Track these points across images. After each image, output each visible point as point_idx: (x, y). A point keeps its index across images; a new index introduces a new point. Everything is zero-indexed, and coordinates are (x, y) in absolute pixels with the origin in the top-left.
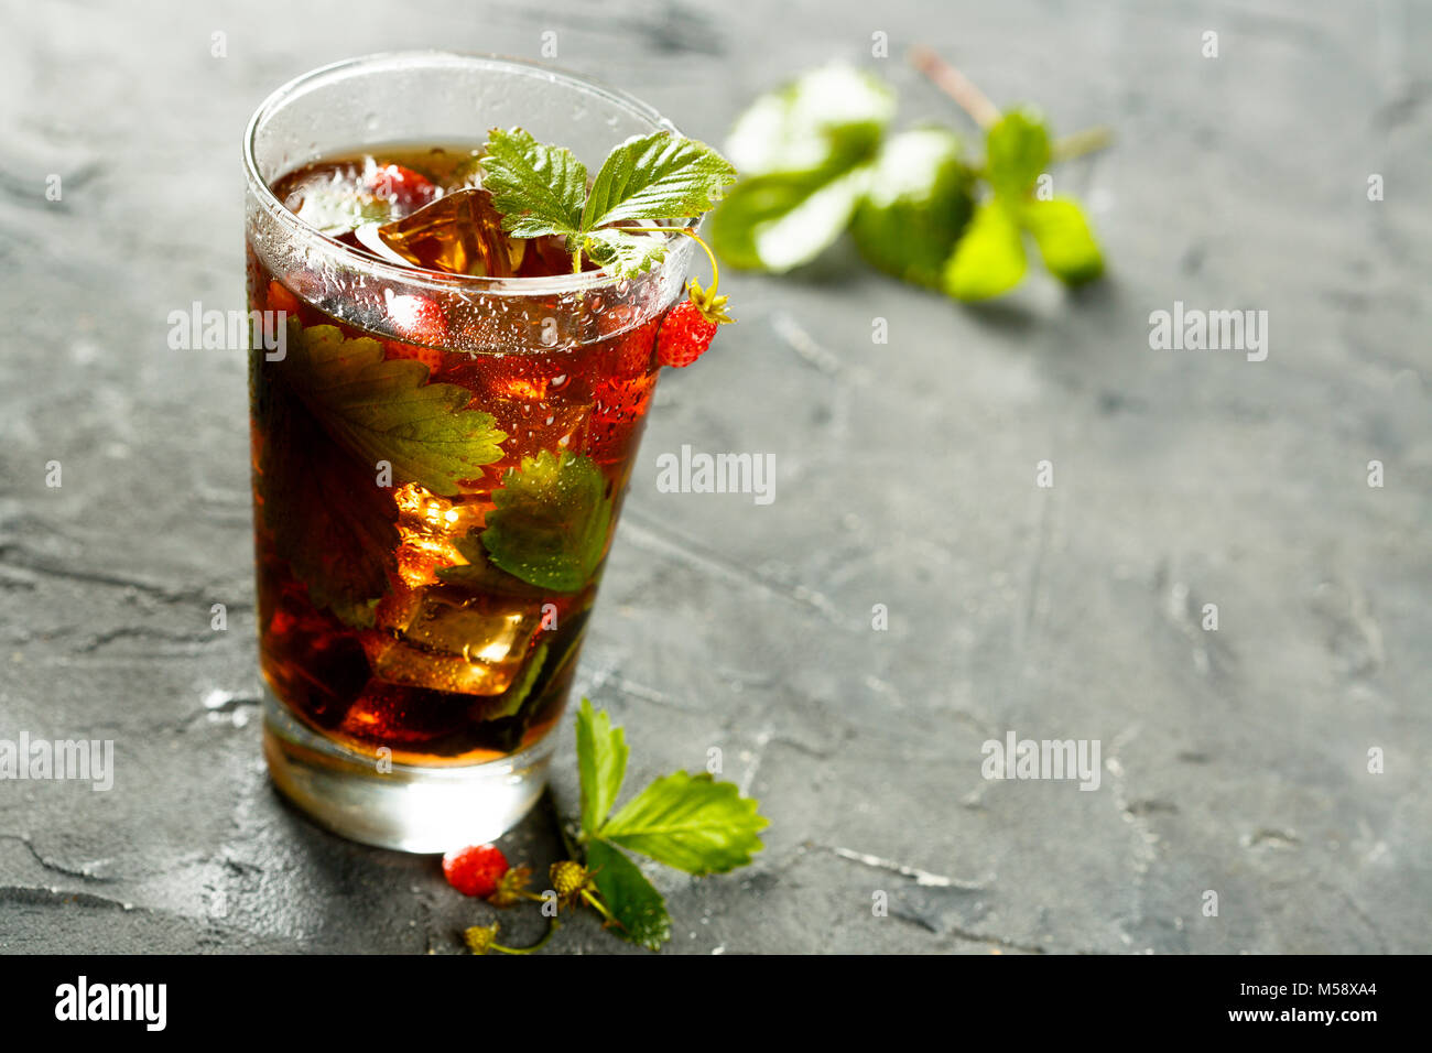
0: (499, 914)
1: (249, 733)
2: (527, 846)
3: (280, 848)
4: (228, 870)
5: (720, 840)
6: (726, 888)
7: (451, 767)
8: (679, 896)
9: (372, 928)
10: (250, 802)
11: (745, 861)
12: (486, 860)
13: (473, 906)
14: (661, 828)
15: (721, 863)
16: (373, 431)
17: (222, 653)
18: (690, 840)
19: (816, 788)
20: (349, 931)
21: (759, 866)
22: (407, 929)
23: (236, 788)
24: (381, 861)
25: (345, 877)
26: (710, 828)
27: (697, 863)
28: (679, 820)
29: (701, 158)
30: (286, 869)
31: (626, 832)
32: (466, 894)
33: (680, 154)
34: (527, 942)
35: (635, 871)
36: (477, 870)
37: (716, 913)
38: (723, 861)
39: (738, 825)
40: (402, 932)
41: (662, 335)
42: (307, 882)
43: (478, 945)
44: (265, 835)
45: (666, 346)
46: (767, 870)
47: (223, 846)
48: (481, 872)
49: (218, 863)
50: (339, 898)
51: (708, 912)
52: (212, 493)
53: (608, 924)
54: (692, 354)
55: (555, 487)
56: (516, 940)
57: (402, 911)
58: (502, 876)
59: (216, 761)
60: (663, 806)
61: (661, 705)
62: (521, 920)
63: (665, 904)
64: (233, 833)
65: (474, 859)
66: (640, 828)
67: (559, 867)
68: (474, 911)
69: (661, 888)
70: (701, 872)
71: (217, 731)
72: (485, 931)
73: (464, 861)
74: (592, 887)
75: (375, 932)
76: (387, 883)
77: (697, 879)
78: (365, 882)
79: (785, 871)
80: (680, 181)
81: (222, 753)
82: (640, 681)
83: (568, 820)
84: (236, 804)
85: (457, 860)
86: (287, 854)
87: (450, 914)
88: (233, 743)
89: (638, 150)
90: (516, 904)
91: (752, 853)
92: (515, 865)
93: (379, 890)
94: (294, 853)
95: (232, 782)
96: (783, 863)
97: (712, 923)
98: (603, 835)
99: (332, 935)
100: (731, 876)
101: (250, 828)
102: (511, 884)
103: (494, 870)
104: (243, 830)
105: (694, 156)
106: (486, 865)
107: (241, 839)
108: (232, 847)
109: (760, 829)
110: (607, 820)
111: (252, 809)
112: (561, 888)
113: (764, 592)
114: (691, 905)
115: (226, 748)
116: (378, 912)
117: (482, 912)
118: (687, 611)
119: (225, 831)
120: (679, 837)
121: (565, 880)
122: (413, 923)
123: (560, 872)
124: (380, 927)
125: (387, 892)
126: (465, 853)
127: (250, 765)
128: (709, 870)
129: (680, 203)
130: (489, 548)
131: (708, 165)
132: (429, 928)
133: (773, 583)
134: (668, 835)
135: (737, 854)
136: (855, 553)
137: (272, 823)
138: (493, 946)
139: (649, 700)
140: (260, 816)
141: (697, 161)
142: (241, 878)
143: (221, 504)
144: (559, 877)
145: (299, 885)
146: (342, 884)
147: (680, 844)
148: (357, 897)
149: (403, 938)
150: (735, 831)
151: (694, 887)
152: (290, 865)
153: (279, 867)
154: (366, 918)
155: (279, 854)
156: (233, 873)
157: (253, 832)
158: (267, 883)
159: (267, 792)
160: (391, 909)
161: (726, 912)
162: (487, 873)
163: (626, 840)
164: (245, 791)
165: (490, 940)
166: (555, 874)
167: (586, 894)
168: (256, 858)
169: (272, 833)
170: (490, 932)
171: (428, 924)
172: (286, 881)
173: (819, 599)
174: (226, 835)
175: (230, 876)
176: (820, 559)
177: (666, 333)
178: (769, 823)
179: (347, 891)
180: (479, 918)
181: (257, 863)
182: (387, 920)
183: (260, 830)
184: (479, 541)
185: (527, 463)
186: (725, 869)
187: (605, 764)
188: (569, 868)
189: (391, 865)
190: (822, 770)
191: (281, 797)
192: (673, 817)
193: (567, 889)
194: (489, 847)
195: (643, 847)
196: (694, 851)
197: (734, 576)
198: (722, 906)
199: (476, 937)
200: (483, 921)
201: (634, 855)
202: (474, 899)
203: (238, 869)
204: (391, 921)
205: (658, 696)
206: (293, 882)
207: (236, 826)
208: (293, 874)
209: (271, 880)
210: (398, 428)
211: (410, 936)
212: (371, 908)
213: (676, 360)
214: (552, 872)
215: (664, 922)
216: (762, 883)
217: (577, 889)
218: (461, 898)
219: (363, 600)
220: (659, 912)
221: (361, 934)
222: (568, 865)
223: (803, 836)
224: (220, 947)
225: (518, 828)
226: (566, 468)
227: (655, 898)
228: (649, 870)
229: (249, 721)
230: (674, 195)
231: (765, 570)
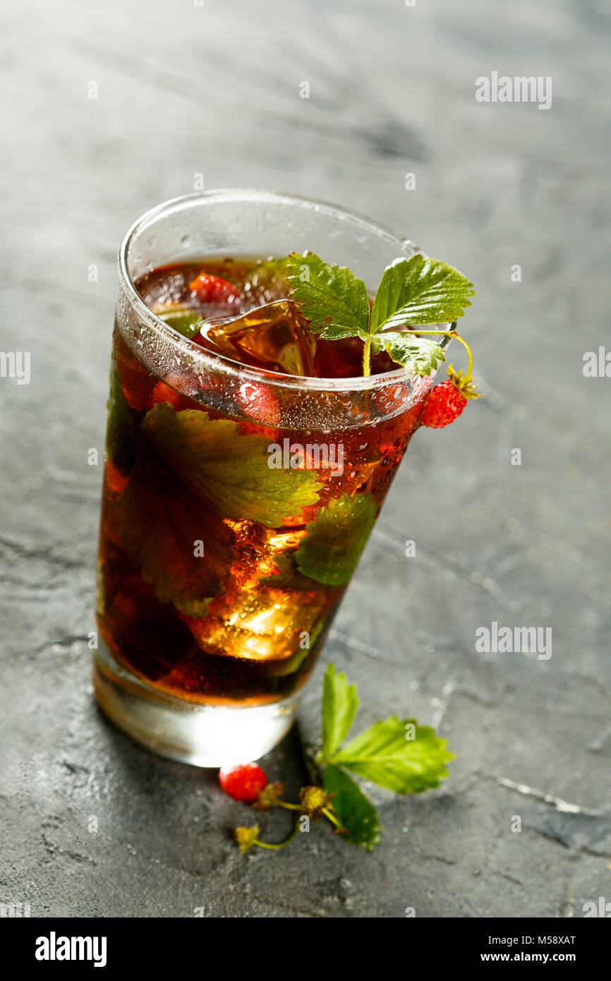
0: (259, 815)
1: (82, 662)
2: (278, 763)
3: (102, 754)
4: (64, 770)
5: (418, 769)
6: (420, 805)
8: (387, 807)
9: (167, 821)
10: (82, 717)
11: (435, 784)
12: (251, 776)
13: (241, 808)
14: (377, 758)
15: (418, 785)
17: (64, 598)
18: (397, 768)
19: (486, 730)
20: (151, 822)
21: (443, 789)
22: (192, 823)
23: (71, 705)
24: (174, 769)
25: (148, 780)
26: (413, 760)
27: (401, 784)
28: (390, 753)
30: (106, 771)
31: (352, 759)
32: (236, 798)
33: (434, 273)
34: (278, 838)
35: (355, 788)
36: (245, 783)
37: (413, 824)
38: (420, 783)
39: (432, 758)
40: (188, 826)
41: (427, 408)
42: (122, 782)
43: (244, 841)
44: (91, 743)
46: (450, 793)
47: (61, 750)
48: (247, 786)
49: (58, 763)
50: (144, 796)
51: (408, 822)
52: (60, 474)
53: (338, 831)
54: (451, 420)
56: (269, 837)
57: (189, 810)
58: (263, 788)
59: (58, 683)
60: (379, 742)
61: (377, 659)
62: (274, 821)
63: (378, 815)
64: (69, 740)
65: (243, 775)
66: (362, 757)
67: (307, 791)
68: (240, 812)
69: (376, 803)
70: (402, 792)
71: (59, 659)
72: (250, 831)
73: (236, 776)
74: (330, 806)
75: (169, 824)
76: (179, 786)
77: (401, 797)
78: (163, 784)
79: (463, 794)
81: (61, 677)
82: (362, 639)
83: (309, 745)
84: (71, 718)
85: (231, 775)
86: (107, 759)
87: (224, 814)
88: (71, 669)
89: (404, 268)
90: (270, 809)
91: (441, 778)
92: (272, 783)
93: (173, 792)
94: (113, 759)
95: (70, 700)
96: (462, 787)
97: (410, 830)
98: (335, 760)
99: (139, 825)
100: (425, 795)
101: (81, 737)
102: (269, 794)
103: (257, 784)
104: (75, 740)
105: (445, 274)
106: (252, 780)
107: (75, 746)
108: (67, 751)
109: (446, 761)
110: (338, 750)
111: (83, 722)
112: (308, 806)
113: (449, 576)
114: (396, 816)
115: (63, 672)
116: (172, 808)
117: (246, 813)
118: (395, 587)
119: (63, 738)
120: (389, 765)
121: (311, 801)
122: (196, 819)
123: (307, 794)
124: (173, 821)
125: (178, 794)
126: (238, 769)
127: (82, 688)
128: (409, 790)
129: (442, 311)
131: (455, 281)
132: (208, 824)
133: (456, 568)
134: (382, 763)
135: (430, 779)
136: (514, 549)
137: (96, 735)
138: (255, 842)
139: (367, 655)
140: (89, 729)
141: (446, 278)
142: (74, 776)
143: (65, 483)
144: (306, 798)
145: (116, 785)
146: (146, 785)
147: (390, 771)
148: (156, 796)
149: (189, 830)
150: (430, 762)
151: (398, 802)
152: (110, 767)
153: (102, 769)
154: (163, 813)
155: (102, 759)
156: (69, 772)
157: (83, 741)
158: (93, 781)
159: (94, 711)
160: (181, 807)
161: (420, 824)
162: (252, 786)
163: (352, 765)
164: (78, 709)
165: (253, 838)
166: (303, 796)
167: (325, 811)
168: (84, 762)
169: (97, 742)
170: (254, 832)
171: (208, 821)
172: (106, 781)
173: (489, 583)
174: (63, 741)
175: (67, 775)
176: (490, 551)
177: (432, 405)
178: (453, 756)
179: (149, 792)
180: (244, 818)
181: (86, 765)
182: (178, 816)
183: (88, 739)
186: (421, 790)
187: (341, 710)
188: (313, 792)
189: (181, 773)
190: (489, 716)
191: (103, 715)
192: (385, 751)
193: (311, 807)
194: (254, 766)
195: (362, 771)
196: (399, 776)
197: (431, 563)
198: (417, 819)
199: (243, 835)
200: (246, 820)
201: (355, 777)
202: (240, 803)
203: (72, 769)
204: (181, 817)
205: (375, 652)
206: (112, 782)
207: (71, 735)
208: (111, 775)
209: (96, 779)
211: (194, 829)
212: (166, 806)
213: (437, 424)
214: (301, 793)
215: (376, 829)
216: (445, 803)
217: (319, 808)
218: (231, 801)
220: (373, 822)
221: (159, 826)
222: (313, 789)
223: (475, 767)
224: (58, 830)
225: (274, 751)
227: (370, 810)
228: (366, 787)
229: (82, 654)
230: (434, 305)
231: (451, 558)
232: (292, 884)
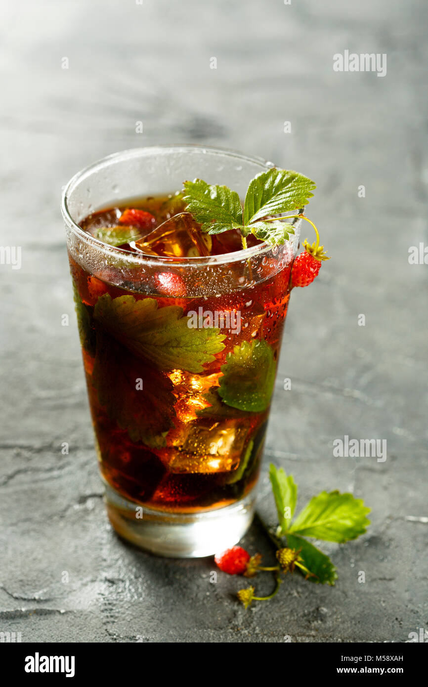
0: (250, 580)
1: (97, 511)
2: (252, 544)
3: (130, 567)
4: (107, 583)
5: (349, 523)
6: (357, 548)
7: (213, 511)
8: (335, 554)
9: (188, 600)
10: (108, 546)
11: (363, 531)
12: (238, 554)
13: (236, 579)
14: (319, 523)
15: (352, 534)
16: (156, 346)
17: (71, 473)
18: (334, 526)
19: (385, 488)
20: (177, 603)
21: (370, 533)
22: (205, 597)
23: (98, 541)
24: (182, 565)
25: (167, 576)
26: (344, 518)
27: (340, 537)
28: (327, 517)
29: (296, 178)
30: (136, 578)
31: (303, 528)
32: (231, 573)
33: (285, 178)
34: (267, 593)
35: (311, 547)
36: (235, 561)
37: (357, 561)
38: (353, 533)
39: (356, 513)
40: (204, 599)
41: (293, 272)
42: (149, 582)
43: (246, 599)
44: (120, 562)
45: (297, 277)
46: (375, 534)
47: (101, 571)
48: (237, 562)
49: (101, 580)
50: (167, 588)
51: (353, 560)
52: (43, 394)
53: (308, 576)
54: (311, 279)
55: (251, 358)
56: (261, 593)
57: (200, 589)
58: (248, 560)
59: (85, 529)
60: (318, 511)
61: (297, 461)
62: (261, 582)
63: (331, 560)
64: (104, 564)
65: (231, 556)
66: (309, 525)
67: (281, 552)
68: (236, 582)
69: (326, 553)
70: (343, 541)
71: (80, 513)
72: (248, 591)
73: (227, 557)
74: (300, 559)
75: (191, 601)
76: (189, 575)
77: (343, 545)
78: (178, 577)
79: (383, 533)
80: (289, 191)
81: (86, 524)
82: (283, 450)
83: (270, 527)
84: (101, 549)
85: (223, 558)
86: (134, 570)
87: (225, 586)
88: (91, 517)
89: (264, 179)
90: (256, 575)
91: (366, 526)
92: (254, 555)
93: (186, 580)
94: (138, 569)
95: (97, 538)
96: (382, 529)
97: (356, 565)
98: (291, 531)
99: (170, 607)
100: (358, 540)
101: (112, 560)
102: (253, 564)
103: (243, 559)
104: (109, 562)
105: (293, 178)
106: (239, 557)
107: (110, 566)
108: (105, 571)
109: (366, 514)
110: (291, 525)
111: (110, 550)
112: (284, 562)
113: (329, 396)
114: (343, 558)
115: (86, 521)
116: (189, 591)
117: (241, 582)
118: (294, 411)
119: (100, 563)
120: (329, 525)
121: (285, 558)
122: (208, 594)
123: (282, 554)
124: (192, 599)
125: (190, 580)
126: (227, 553)
127: (102, 528)
128: (347, 539)
129: (292, 203)
130: (221, 396)
131: (301, 181)
132: (217, 595)
133: (332, 390)
134: (323, 525)
135: (359, 528)
136: (367, 368)
137: (121, 556)
138: (253, 598)
139: (290, 460)
140: (115, 553)
141: (294, 180)
142: (115, 586)
143: (49, 399)
144: (282, 557)
145: (145, 585)
146: (166, 580)
147: (330, 529)
148: (176, 585)
149: (205, 602)
150: (356, 517)
151: (342, 549)
152: (138, 575)
153: (132, 577)
154: (184, 595)
155: (131, 571)
156: (110, 584)
157: (114, 562)
158: (129, 586)
159: (115, 540)
160: (195, 588)
161: (361, 559)
162: (240, 561)
163: (303, 532)
164: (104, 542)
165: (251, 595)
166: (279, 556)
167: (296, 563)
168: (120, 574)
169: (123, 560)
170: (250, 591)
171: (216, 593)
172: (138, 584)
173: (357, 394)
174: (101, 565)
175: (110, 587)
176: (351, 373)
177: (296, 270)
178: (370, 509)
179: (170, 583)
180: (240, 585)
181: (121, 577)
182: (194, 595)
183: (117, 560)
184: (217, 393)
185: (237, 349)
186: (354, 537)
187: (287, 495)
188: (286, 552)
189: (188, 566)
190: (385, 479)
191: (123, 541)
192: (324, 516)
193: (287, 563)
194: (237, 548)
195: (312, 534)
196: (337, 531)
197: (314, 390)
198: (358, 557)
199: (244, 595)
200: (242, 586)
201: (308, 538)
202: (235, 576)
203: (112, 582)
204: (197, 595)
205: (294, 456)
206: (142, 584)
207: (105, 560)
208: (140, 580)
209: (130, 584)
210: (169, 342)
211: (208, 601)
212: (184, 590)
213: (303, 283)
214: (277, 555)
215: (333, 570)
216: (374, 541)
217: (292, 562)
218: (228, 576)
219: (159, 434)
220: (329, 566)
221: (184, 604)
222: (285, 550)
223: (387, 514)
224: (115, 624)
225: (246, 536)
226: (256, 348)
227: (325, 559)
228: (317, 544)
229: (95, 506)
230: (287, 199)
231: (326, 383)
232: (286, 620)
